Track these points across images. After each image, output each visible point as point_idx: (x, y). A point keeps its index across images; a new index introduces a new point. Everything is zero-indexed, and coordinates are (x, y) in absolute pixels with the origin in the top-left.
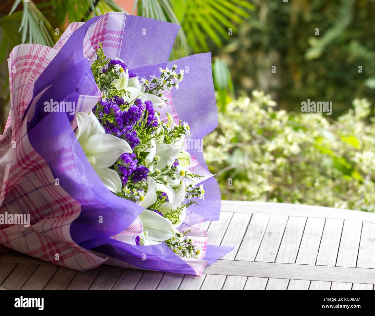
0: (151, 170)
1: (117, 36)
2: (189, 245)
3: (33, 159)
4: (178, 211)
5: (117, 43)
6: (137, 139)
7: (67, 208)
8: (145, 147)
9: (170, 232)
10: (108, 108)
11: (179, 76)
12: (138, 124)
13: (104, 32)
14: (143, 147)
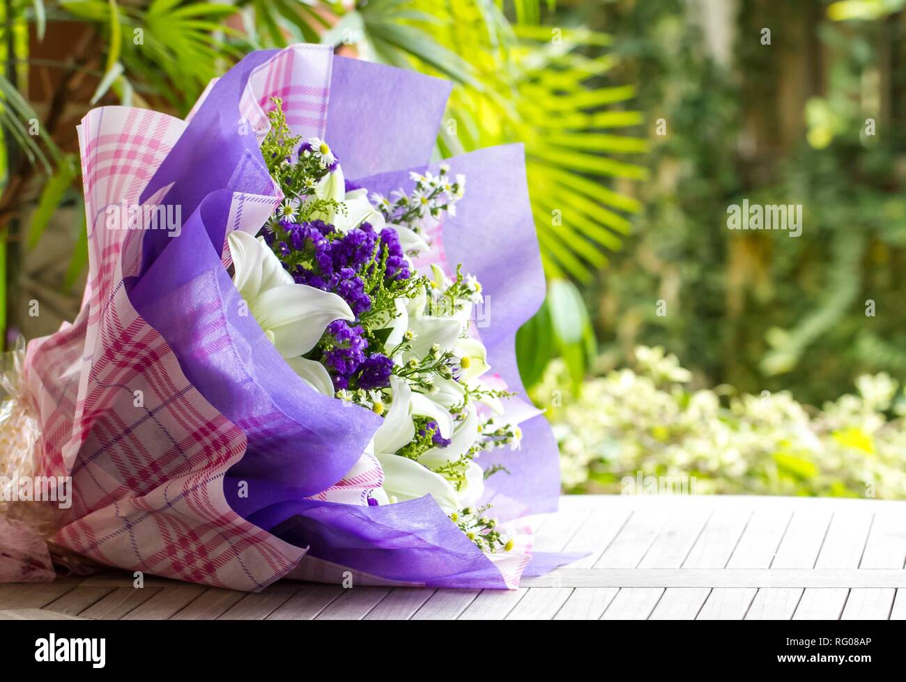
0: (398, 361)
1: (316, 100)
2: (489, 530)
3: (137, 338)
4: (463, 462)
5: (315, 115)
6: (365, 298)
7: (218, 447)
8: (384, 322)
9: (446, 503)
10: (300, 236)
11: (455, 187)
12: (365, 271)
13: (286, 91)
14: (380, 322)
